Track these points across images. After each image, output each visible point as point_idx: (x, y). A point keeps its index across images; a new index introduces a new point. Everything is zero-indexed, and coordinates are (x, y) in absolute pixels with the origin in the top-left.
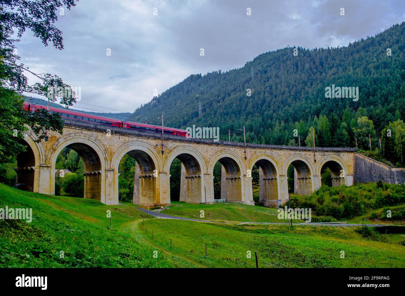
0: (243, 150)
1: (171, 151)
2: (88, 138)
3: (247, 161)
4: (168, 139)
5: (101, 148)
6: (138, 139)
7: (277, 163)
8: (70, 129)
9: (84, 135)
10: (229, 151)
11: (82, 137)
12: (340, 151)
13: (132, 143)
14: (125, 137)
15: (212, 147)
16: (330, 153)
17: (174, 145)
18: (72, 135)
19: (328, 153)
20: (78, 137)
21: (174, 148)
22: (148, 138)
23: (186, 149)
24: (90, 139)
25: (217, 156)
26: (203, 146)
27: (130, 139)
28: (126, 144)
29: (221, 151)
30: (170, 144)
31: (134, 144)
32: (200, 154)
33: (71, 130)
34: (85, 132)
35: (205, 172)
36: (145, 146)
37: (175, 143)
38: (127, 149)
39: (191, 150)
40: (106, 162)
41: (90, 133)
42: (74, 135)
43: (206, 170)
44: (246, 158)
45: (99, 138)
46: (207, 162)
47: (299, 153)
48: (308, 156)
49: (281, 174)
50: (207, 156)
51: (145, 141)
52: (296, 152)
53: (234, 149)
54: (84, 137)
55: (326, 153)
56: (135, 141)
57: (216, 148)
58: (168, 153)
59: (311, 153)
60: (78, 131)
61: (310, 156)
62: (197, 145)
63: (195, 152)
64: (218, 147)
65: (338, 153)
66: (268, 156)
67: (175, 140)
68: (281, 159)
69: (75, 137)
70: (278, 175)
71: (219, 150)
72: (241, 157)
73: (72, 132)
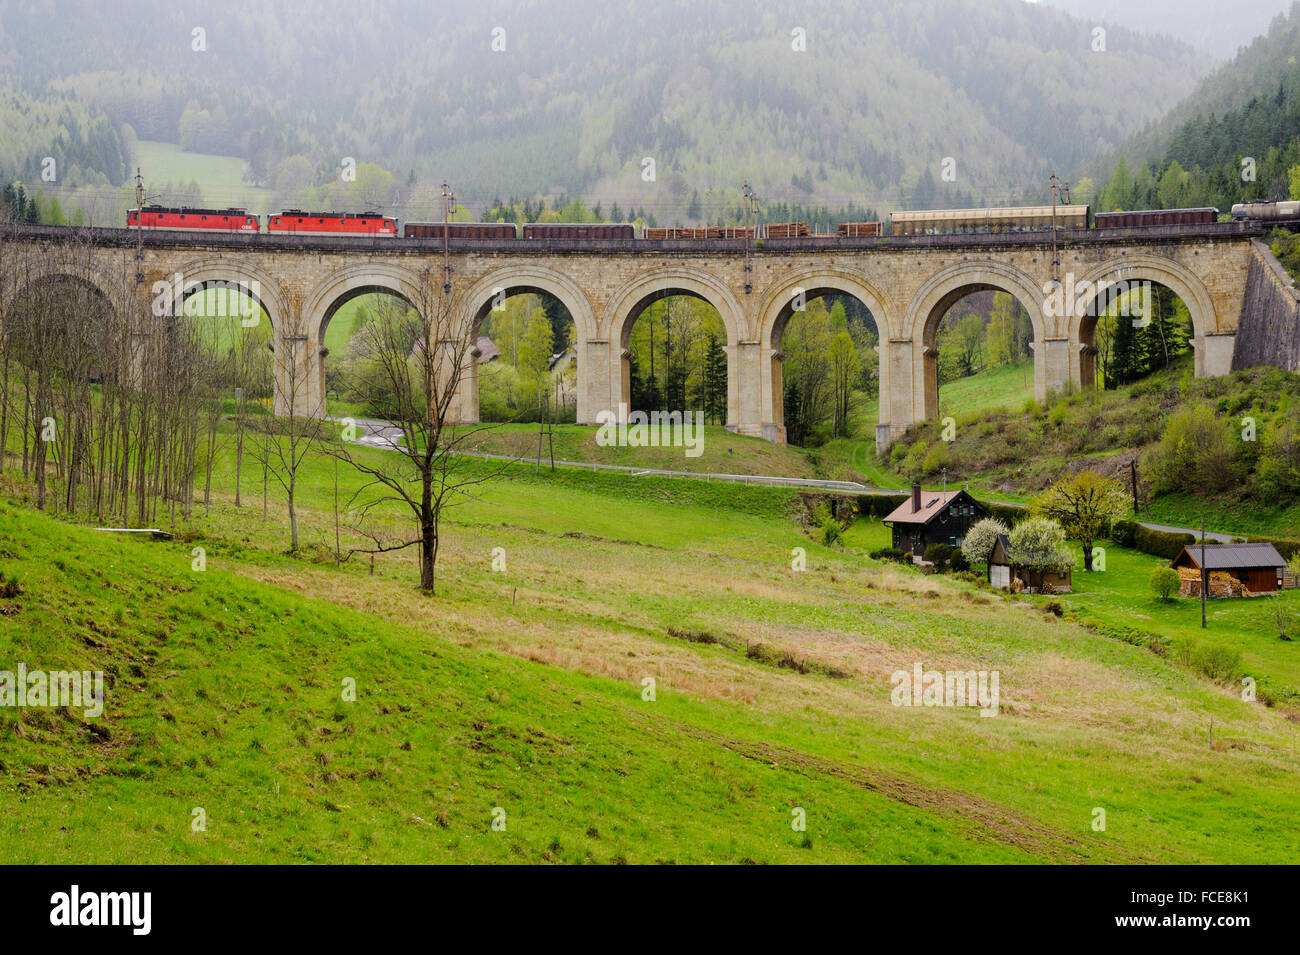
0: (741, 263)
1: (474, 283)
2: (236, 268)
3: (754, 298)
4: (461, 252)
5: (271, 289)
6: (373, 260)
7: (880, 299)
8: (191, 253)
9: (226, 262)
10: (681, 269)
11: (223, 267)
12: (1176, 241)
13: (354, 269)
14: (335, 257)
15: (617, 261)
16: (1128, 250)
17: (484, 264)
18: (197, 265)
19: (1122, 250)
20: (211, 267)
21: (485, 273)
22: (403, 254)
23: (525, 273)
24: (242, 270)
25: (636, 285)
26: (587, 259)
27: (350, 260)
28: (337, 275)
29: (650, 272)
30: (472, 265)
31: (362, 273)
32: (574, 286)
33: (195, 253)
34: (230, 255)
35: (592, 335)
36: (392, 274)
37: (487, 260)
38: (341, 285)
39: (544, 275)
40: (286, 320)
41: (241, 256)
42: (201, 264)
43: (595, 331)
44: (748, 288)
45: (266, 265)
46: (597, 308)
47: (983, 256)
48: (1023, 268)
49: (895, 334)
50: (599, 288)
51: (395, 261)
52: (969, 256)
53: (702, 261)
54: (227, 267)
55: (1112, 251)
56: (364, 264)
57: (634, 263)
58: (466, 288)
59: (1039, 255)
60: (211, 254)
61: (1033, 266)
62: (563, 259)
63: (556, 280)
64: (642, 260)
65: (1171, 248)
66: (841, 275)
67: (486, 253)
68: (901, 283)
69: (205, 268)
70: (883, 340)
71: (644, 267)
72: (731, 287)
73: (197, 258)
